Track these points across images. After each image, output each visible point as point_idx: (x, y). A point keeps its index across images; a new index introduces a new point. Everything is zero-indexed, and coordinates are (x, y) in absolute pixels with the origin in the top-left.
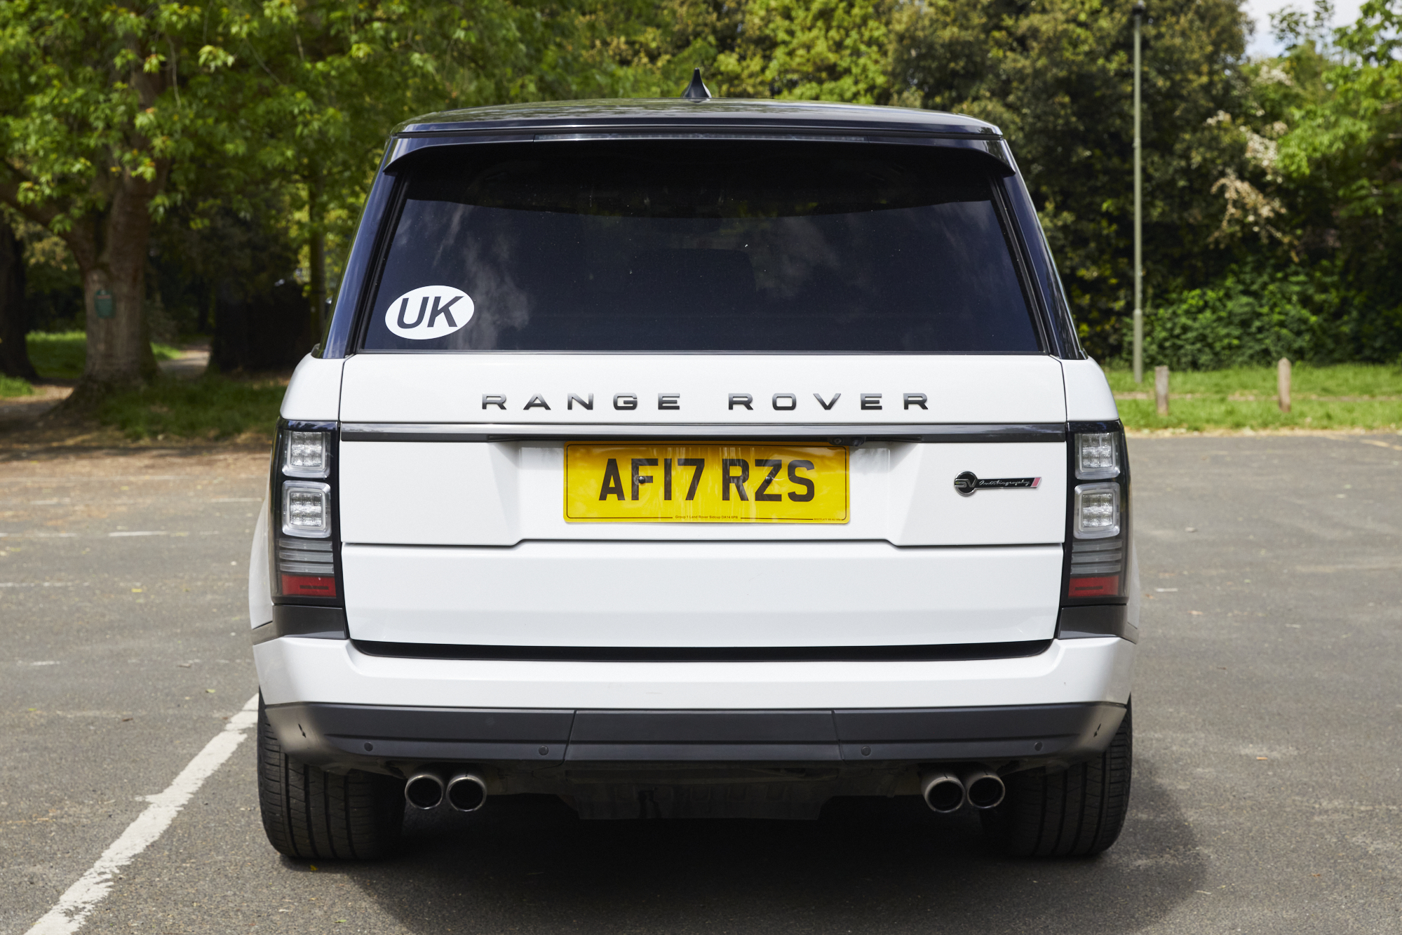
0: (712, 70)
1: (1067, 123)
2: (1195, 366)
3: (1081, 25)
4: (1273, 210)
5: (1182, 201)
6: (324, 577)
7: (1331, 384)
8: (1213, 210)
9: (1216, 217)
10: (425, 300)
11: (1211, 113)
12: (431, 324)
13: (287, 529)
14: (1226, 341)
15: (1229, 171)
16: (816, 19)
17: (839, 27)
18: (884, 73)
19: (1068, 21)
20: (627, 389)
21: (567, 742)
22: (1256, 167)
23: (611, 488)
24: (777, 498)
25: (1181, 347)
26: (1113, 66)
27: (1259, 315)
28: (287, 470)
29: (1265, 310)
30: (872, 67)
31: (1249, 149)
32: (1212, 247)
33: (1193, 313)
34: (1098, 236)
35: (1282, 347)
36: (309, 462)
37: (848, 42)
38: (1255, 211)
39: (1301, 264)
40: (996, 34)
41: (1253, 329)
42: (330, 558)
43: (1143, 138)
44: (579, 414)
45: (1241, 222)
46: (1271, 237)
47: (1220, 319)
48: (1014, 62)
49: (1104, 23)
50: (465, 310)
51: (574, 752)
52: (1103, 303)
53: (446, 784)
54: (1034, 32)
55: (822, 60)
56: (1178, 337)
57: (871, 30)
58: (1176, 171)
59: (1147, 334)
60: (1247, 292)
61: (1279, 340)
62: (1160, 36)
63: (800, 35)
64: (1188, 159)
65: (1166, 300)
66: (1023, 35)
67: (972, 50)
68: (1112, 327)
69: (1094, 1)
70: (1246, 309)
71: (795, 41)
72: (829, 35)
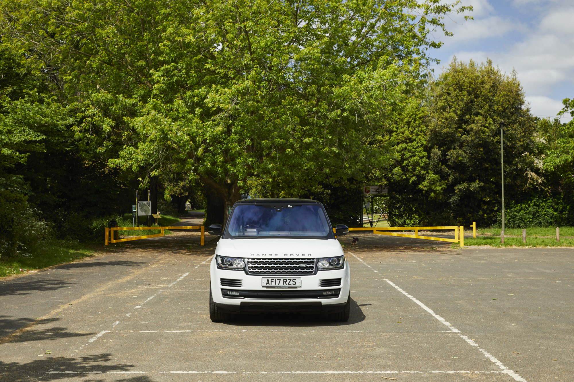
1: (481, 156)
2: (519, 227)
3: (486, 127)
4: (542, 181)
5: (515, 178)
8: (524, 180)
9: (525, 182)
11: (523, 153)
14: (528, 219)
15: (528, 169)
16: (405, 124)
17: (412, 127)
18: (426, 141)
19: (481, 126)
22: (536, 168)
25: (515, 221)
26: (495, 140)
27: (538, 212)
29: (540, 210)
30: (422, 139)
31: (535, 163)
32: (523, 191)
33: (517, 211)
34: (490, 188)
35: (545, 221)
37: (415, 131)
38: (537, 181)
39: (550, 197)
40: (460, 130)
41: (536, 216)
43: (504, 160)
45: (532, 184)
46: (541, 188)
47: (526, 213)
48: (465, 137)
49: (493, 127)
52: (491, 208)
54: (472, 129)
55: (407, 137)
56: (514, 218)
57: (421, 128)
58: (513, 169)
59: (505, 216)
60: (535, 205)
61: (544, 219)
62: (508, 130)
63: (400, 129)
64: (517, 166)
65: (510, 207)
66: (468, 130)
67: (452, 135)
68: (493, 215)
69: (490, 120)
70: (534, 210)
71: (399, 131)
72: (409, 129)
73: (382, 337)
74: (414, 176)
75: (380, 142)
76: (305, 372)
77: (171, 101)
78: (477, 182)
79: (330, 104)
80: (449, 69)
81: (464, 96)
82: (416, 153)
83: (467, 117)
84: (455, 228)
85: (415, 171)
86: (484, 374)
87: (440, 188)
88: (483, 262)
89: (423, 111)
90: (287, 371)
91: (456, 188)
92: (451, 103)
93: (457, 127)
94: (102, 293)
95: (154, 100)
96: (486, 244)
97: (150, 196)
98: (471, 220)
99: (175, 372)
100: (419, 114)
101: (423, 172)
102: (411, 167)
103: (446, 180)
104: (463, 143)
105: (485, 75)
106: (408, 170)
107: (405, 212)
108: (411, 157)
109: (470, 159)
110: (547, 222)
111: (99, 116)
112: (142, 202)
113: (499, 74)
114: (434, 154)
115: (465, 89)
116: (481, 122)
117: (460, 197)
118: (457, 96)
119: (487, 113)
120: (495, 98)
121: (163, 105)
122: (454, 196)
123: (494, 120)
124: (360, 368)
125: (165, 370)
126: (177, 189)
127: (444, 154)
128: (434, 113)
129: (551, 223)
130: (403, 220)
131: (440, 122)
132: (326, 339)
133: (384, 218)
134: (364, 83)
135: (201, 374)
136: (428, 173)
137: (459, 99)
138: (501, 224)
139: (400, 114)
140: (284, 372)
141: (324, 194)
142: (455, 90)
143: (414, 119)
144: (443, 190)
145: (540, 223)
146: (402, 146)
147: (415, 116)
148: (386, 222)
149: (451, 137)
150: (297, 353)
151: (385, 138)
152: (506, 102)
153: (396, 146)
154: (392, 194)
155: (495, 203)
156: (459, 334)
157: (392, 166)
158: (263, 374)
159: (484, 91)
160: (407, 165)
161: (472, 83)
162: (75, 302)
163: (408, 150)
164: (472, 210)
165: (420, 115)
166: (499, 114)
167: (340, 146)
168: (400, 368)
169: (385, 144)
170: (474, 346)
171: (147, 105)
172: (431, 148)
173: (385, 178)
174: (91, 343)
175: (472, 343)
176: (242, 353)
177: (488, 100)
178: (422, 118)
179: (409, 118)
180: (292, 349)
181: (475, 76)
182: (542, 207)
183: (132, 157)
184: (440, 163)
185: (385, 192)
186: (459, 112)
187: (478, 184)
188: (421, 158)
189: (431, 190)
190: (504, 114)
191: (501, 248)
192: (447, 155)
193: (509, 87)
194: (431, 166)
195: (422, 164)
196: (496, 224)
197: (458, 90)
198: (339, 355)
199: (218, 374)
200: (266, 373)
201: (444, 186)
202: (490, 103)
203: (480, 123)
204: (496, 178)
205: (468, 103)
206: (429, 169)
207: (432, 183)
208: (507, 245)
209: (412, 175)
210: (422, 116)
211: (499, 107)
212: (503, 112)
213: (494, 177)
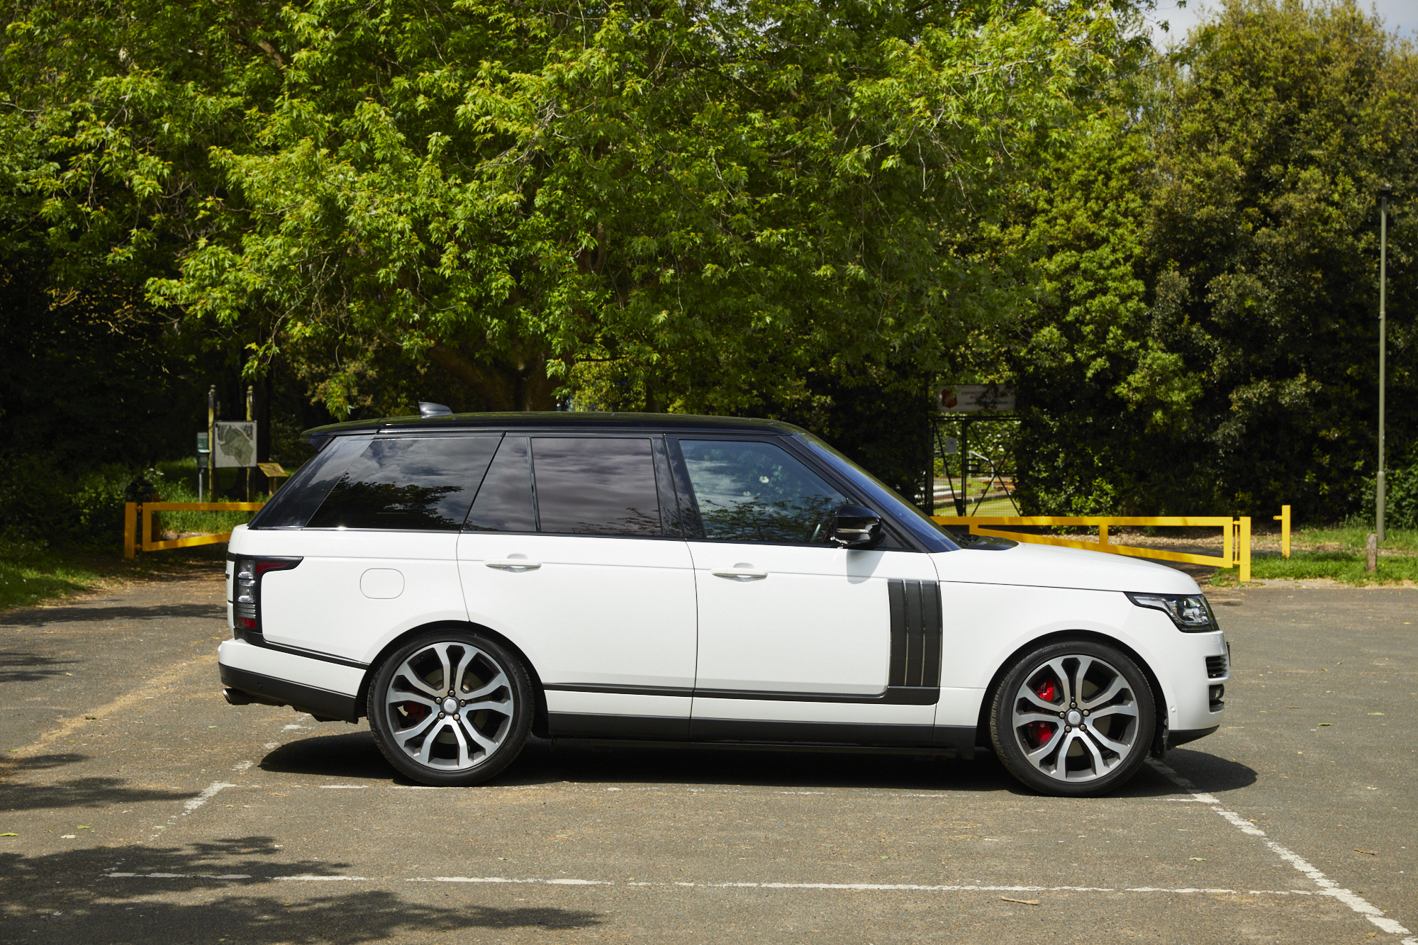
1: (1318, 296)
3: (1333, 204)
16: (1075, 189)
17: (1097, 199)
18: (1140, 243)
19: (1319, 200)
26: (1362, 245)
30: (1130, 238)
34: (1340, 399)
37: (1106, 212)
40: (1250, 210)
43: (1386, 310)
49: (1354, 203)
52: (1344, 463)
54: (1288, 210)
55: (1082, 230)
57: (1127, 201)
59: (1388, 492)
62: (1404, 215)
63: (1060, 204)
65: (1404, 461)
66: (1278, 212)
67: (1226, 226)
68: (1351, 485)
69: (1347, 183)
71: (1054, 210)
72: (1088, 205)
73: (1001, 811)
74: (1099, 355)
75: (995, 244)
76: (796, 886)
77: (346, 107)
78: (1303, 377)
79: (842, 125)
80: (1221, 12)
81: (1266, 101)
82: (1110, 284)
83: (1275, 169)
84: (1226, 522)
85: (1104, 340)
86: (1274, 897)
87: (1183, 395)
88: (1305, 626)
89: (1133, 149)
90: (746, 882)
91: (1233, 396)
92: (1223, 125)
93: (1241, 202)
94: (172, 690)
95: (295, 101)
96: (1321, 576)
97: (254, 406)
98: (1278, 499)
99: (447, 879)
100: (1121, 157)
101: (1130, 344)
102: (1091, 327)
103: (1202, 371)
104: (1257, 252)
105: (1335, 36)
106: (1081, 338)
107: (1070, 471)
108: (1092, 295)
109: (1281, 303)
111: (121, 147)
112: (227, 424)
113: (1379, 31)
114: (1168, 287)
115: (1269, 78)
116: (1317, 186)
117: (1248, 425)
118: (1243, 101)
119: (1338, 159)
120: (1362, 113)
121: (319, 116)
122: (1229, 421)
123: (1358, 181)
124: (941, 877)
125: (419, 875)
127: (1199, 288)
128: (1171, 153)
130: (1063, 497)
131: (1189, 186)
132: (844, 812)
133: (1000, 489)
134: (950, 66)
135: (517, 884)
136: (1144, 346)
137: (1249, 112)
138: (1374, 514)
139: (1059, 157)
140: (740, 885)
141: (814, 408)
142: (1237, 83)
143: (1105, 173)
144: (1194, 404)
146: (1064, 258)
147: (1109, 164)
148: (1008, 502)
149: (1223, 232)
150: (769, 843)
151: (1011, 234)
152: (1398, 123)
153: (1043, 260)
154: (1030, 412)
155: (1357, 447)
156: (1214, 808)
157: (1029, 321)
158: (685, 887)
159: (1330, 87)
160: (1080, 321)
161: (1293, 61)
162: (101, 712)
163: (1085, 272)
164: (1282, 469)
165: (1124, 160)
166: (1377, 164)
167: (871, 259)
168: (1048, 880)
169: (1011, 251)
170: (1254, 836)
171: (274, 116)
172: (1157, 267)
173: (1008, 361)
174: (193, 811)
175: (1249, 828)
176: (618, 840)
177: (1340, 117)
178: (1129, 170)
179: (1088, 169)
180: (753, 833)
181: (1303, 38)
183: (223, 278)
184: (1187, 317)
185: (1006, 405)
186: (1248, 154)
187: (1306, 385)
188: (1125, 298)
189: (1151, 403)
190: (1391, 162)
191: (1367, 588)
192: (1209, 291)
193: (1409, 75)
194: (1155, 326)
195: (1127, 319)
196: (1359, 516)
197: (1246, 83)
198: (883, 849)
199: (563, 886)
200: (692, 884)
201: (1197, 389)
202: (1346, 126)
203: (1314, 190)
204: (1364, 367)
205: (1276, 124)
206: (1149, 335)
207: (1158, 378)
208: (1385, 578)
209: (1093, 352)
210: (1131, 164)
211: (1376, 142)
212: (1388, 156)
213: (1355, 364)
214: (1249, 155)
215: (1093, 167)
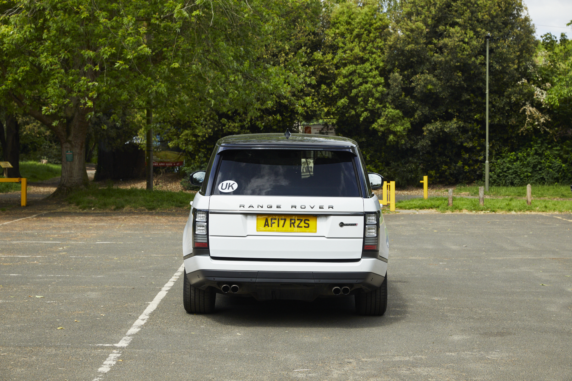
0: (311, 58)
1: (460, 84)
2: (512, 184)
3: (465, 43)
4: (545, 120)
6: (205, 243)
7: (566, 193)
8: (520, 119)
9: (522, 122)
10: (227, 184)
11: (519, 79)
12: (228, 189)
13: (197, 232)
14: (526, 174)
15: (527, 103)
16: (355, 37)
17: (364, 41)
18: (383, 61)
19: (460, 41)
20: (270, 204)
21: (256, 278)
22: (538, 102)
23: (266, 224)
24: (302, 227)
25: (507, 176)
26: (478, 62)
27: (540, 163)
28: (197, 220)
29: (543, 161)
30: (378, 59)
31: (535, 95)
32: (520, 135)
33: (511, 162)
34: (472, 130)
35: (550, 177)
36: (202, 218)
37: (368, 48)
38: (538, 120)
39: (558, 142)
40: (430, 46)
42: (206, 239)
44: (260, 209)
45: (532, 124)
46: (545, 131)
47: (523, 164)
48: (437, 57)
49: (475, 43)
50: (236, 186)
51: (258, 280)
52: (475, 157)
53: (230, 287)
54: (445, 46)
55: (357, 55)
56: (505, 172)
57: (378, 43)
58: (505, 103)
60: (536, 153)
61: (548, 174)
62: (497, 48)
63: (348, 44)
64: (510, 99)
65: (501, 156)
66: (441, 47)
67: (420, 53)
68: (478, 167)
69: (471, 34)
70: (535, 161)
71: (346, 47)
72: (360, 45)
74: (365, 111)
78: (455, 120)
82: (369, 79)
83: (442, 28)
85: (366, 104)
87: (402, 128)
89: (380, 20)
91: (425, 128)
92: (419, 9)
93: (426, 43)
96: (432, 208)
100: (376, 23)
101: (378, 105)
102: (362, 98)
103: (410, 117)
104: (435, 65)
106: (358, 103)
108: (361, 84)
109: (445, 87)
110: (552, 178)
114: (394, 80)
116: (459, 35)
117: (432, 141)
119: (468, 23)
122: (423, 139)
123: (476, 33)
126: (35, 126)
127: (408, 81)
129: (557, 180)
136: (385, 107)
138: (484, 179)
143: (368, 30)
144: (407, 132)
145: (543, 178)
146: (350, 68)
147: (370, 26)
149: (418, 56)
151: (327, 58)
152: (495, 7)
153: (341, 69)
155: (480, 150)
160: (357, 95)
163: (358, 74)
166: (485, 25)
169: (327, 65)
172: (391, 71)
177: (469, 4)
178: (379, 29)
179: (360, 29)
182: (546, 156)
184: (403, 93)
185: (333, 133)
187: (457, 123)
188: (376, 86)
189: (388, 132)
190: (492, 24)
191: (446, 213)
192: (412, 82)
194: (390, 97)
195: (377, 95)
201: (408, 125)
202: (472, 9)
203: (457, 37)
204: (482, 115)
205: (442, 8)
206: (387, 101)
207: (390, 121)
208: (455, 209)
209: (363, 109)
210: (379, 26)
211: (484, 15)
212: (490, 22)
213: (479, 113)
214: (430, 22)
215: (362, 28)
